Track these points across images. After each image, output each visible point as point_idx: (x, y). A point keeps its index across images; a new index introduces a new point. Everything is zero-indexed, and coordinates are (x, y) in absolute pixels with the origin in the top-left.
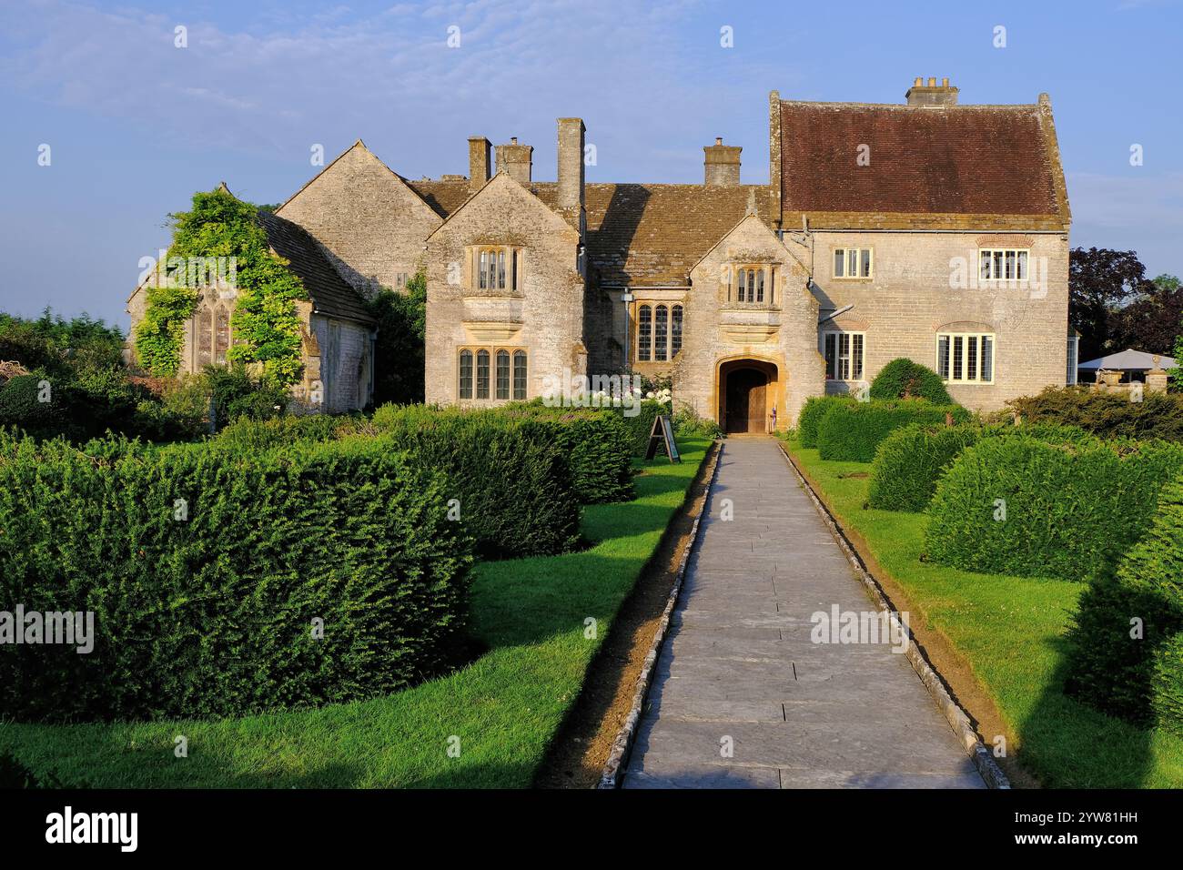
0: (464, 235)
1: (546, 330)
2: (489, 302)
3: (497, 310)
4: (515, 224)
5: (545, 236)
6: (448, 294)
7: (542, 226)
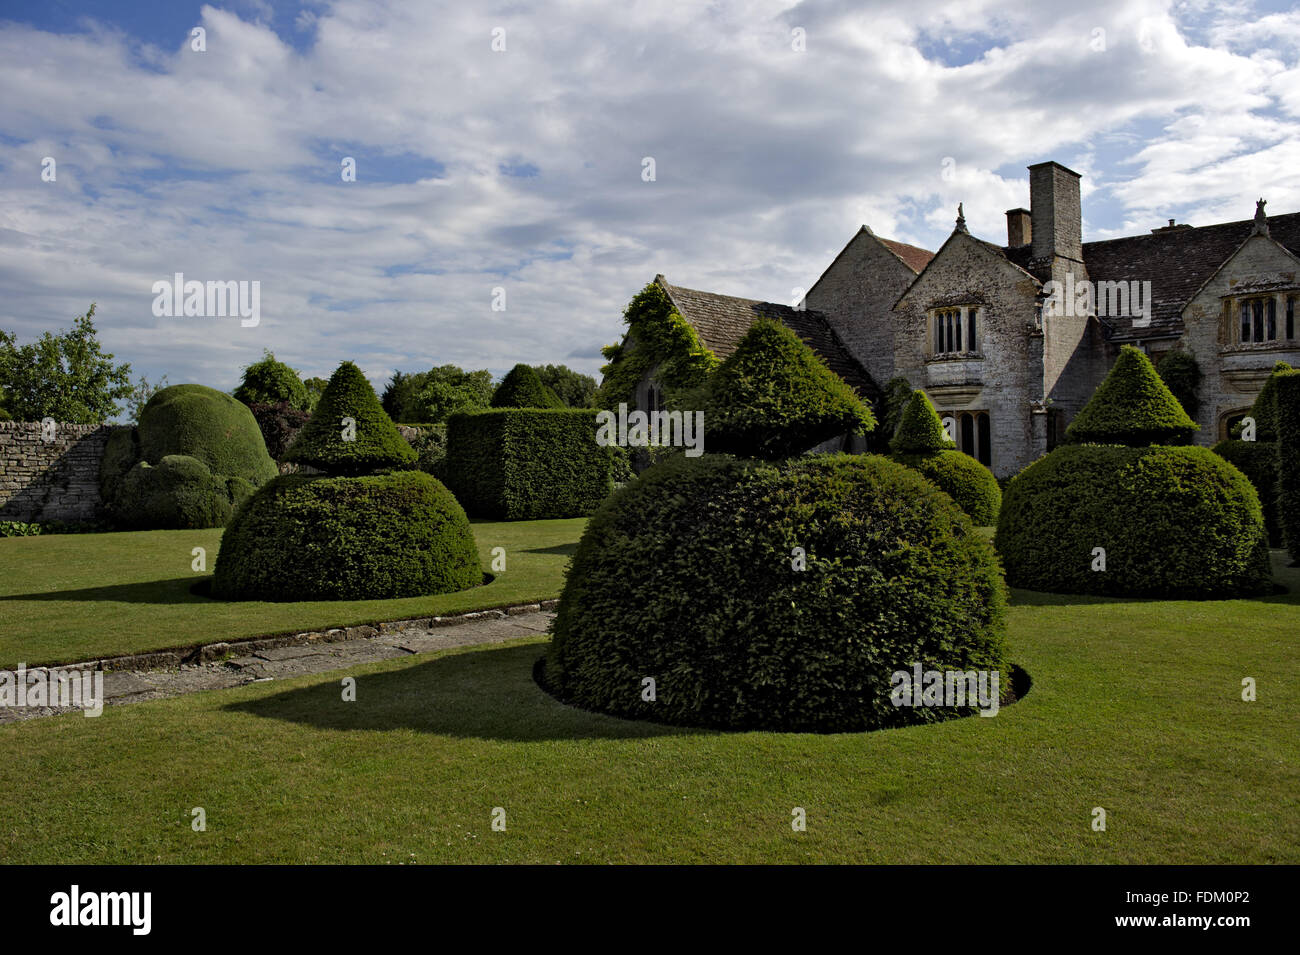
0: (926, 301)
1: (1005, 391)
2: (945, 365)
3: (953, 373)
4: (973, 282)
5: (1002, 291)
6: (911, 360)
7: (999, 280)
